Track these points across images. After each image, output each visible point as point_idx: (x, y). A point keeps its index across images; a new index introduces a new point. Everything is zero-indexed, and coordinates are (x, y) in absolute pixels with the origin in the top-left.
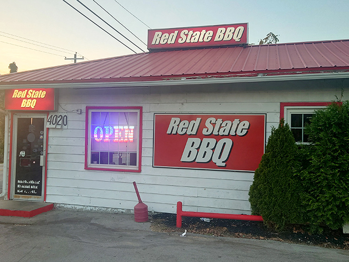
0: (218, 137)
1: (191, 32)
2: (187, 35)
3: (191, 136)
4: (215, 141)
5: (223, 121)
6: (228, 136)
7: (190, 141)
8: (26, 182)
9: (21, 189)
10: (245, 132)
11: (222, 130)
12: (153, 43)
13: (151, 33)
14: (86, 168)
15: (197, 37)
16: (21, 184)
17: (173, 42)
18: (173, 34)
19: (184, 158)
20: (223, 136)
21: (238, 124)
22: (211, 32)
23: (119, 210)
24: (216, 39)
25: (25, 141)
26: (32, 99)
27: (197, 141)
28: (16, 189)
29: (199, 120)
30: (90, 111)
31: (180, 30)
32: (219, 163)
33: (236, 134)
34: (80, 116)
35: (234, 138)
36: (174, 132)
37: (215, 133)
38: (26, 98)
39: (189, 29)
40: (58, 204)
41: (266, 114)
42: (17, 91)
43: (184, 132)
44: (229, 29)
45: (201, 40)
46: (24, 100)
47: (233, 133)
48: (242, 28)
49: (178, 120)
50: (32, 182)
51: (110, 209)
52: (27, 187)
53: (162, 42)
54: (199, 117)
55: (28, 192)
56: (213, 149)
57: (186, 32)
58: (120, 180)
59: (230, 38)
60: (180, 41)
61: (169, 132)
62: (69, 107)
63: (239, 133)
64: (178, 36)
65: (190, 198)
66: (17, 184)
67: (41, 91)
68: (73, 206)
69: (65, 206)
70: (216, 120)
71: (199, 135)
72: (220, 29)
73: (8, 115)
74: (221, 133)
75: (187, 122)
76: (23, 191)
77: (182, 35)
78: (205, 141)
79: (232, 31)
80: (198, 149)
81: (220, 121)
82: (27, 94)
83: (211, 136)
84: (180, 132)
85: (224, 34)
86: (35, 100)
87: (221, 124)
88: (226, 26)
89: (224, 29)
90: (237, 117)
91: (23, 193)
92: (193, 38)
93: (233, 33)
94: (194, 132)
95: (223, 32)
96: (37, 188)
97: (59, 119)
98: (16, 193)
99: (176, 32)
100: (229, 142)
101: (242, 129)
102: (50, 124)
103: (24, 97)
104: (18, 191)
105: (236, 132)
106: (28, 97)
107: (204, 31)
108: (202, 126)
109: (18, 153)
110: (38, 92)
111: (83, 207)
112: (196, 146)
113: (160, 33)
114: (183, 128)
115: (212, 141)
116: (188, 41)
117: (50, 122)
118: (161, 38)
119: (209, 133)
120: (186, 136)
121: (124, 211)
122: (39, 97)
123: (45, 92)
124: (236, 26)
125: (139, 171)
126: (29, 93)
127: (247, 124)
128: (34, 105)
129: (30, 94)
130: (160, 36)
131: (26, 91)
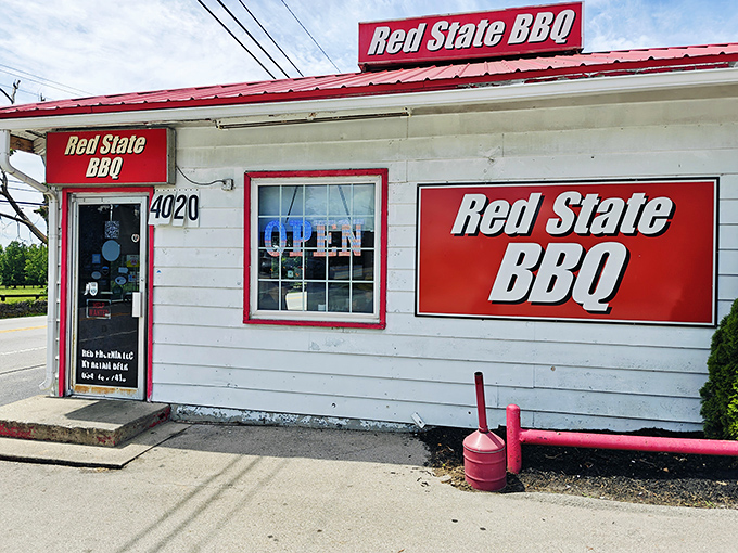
0: (588, 241)
1: (455, 25)
2: (446, 32)
3: (516, 237)
4: (579, 248)
5: (601, 199)
6: (617, 236)
7: (513, 250)
8: (101, 354)
9: (89, 371)
10: (660, 225)
11: (598, 221)
12: (371, 51)
13: (366, 30)
14: (247, 319)
15: (468, 37)
16: (90, 360)
17: (415, 48)
18: (414, 30)
19: (499, 293)
20: (602, 238)
21: (643, 207)
22: (501, 25)
23: (330, 420)
24: (513, 39)
25: (96, 259)
26: (112, 156)
27: (532, 250)
28: (80, 370)
29: (535, 197)
30: (255, 184)
31: (430, 21)
32: (592, 303)
33: (636, 232)
34: (230, 194)
35: (633, 240)
36: (471, 230)
37: (581, 228)
38: (97, 154)
39: (451, 19)
40: (180, 405)
41: (718, 179)
42: (76, 138)
43: (495, 230)
44: (540, 16)
45: (477, 43)
46: (92, 160)
47: (627, 228)
48: (570, 14)
49: (481, 199)
50: (113, 355)
51: (309, 418)
52: (104, 367)
53: (390, 50)
54: (536, 190)
55: (107, 378)
56: (575, 270)
57: (444, 25)
58: (333, 349)
59: (543, 37)
60: (430, 46)
61: (457, 229)
62: (203, 174)
63: (644, 228)
64: (427, 36)
65: (513, 392)
66: (80, 358)
67: (134, 137)
68: (217, 411)
69: (198, 411)
70: (583, 198)
71: (537, 234)
72: (520, 18)
73: (56, 197)
74: (596, 229)
75: (504, 204)
76: (96, 376)
77: (435, 32)
78: (554, 249)
79: (549, 21)
80: (535, 270)
81: (592, 199)
82: (100, 144)
83: (569, 236)
84: (486, 230)
85: (530, 27)
86: (120, 160)
87: (596, 207)
88: (534, 11)
89: (528, 17)
90: (638, 189)
91: (95, 381)
92: (460, 39)
93: (551, 25)
94: (524, 229)
95: (528, 23)
96: (126, 368)
97: (178, 205)
98: (79, 380)
99: (422, 26)
100: (618, 252)
101: (654, 218)
102: (157, 217)
103: (93, 152)
104: (84, 376)
105: (636, 225)
106: (102, 151)
107: (484, 23)
108: (544, 212)
109: (82, 287)
110: (126, 139)
111: (240, 413)
112: (530, 262)
113: (386, 30)
114: (494, 219)
115: (573, 250)
116: (449, 45)
117: (158, 211)
118: (387, 40)
119: (564, 229)
120: (501, 240)
121: (343, 422)
122: (129, 151)
123: (144, 139)
124: (556, 9)
125: (382, 325)
126: (105, 142)
127: (667, 204)
128: (117, 172)
129: (107, 145)
130: (385, 36)
131: (97, 137)
